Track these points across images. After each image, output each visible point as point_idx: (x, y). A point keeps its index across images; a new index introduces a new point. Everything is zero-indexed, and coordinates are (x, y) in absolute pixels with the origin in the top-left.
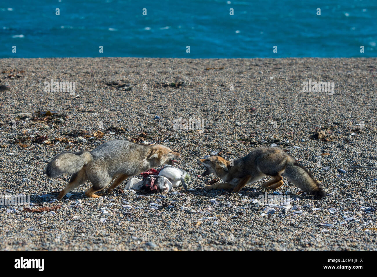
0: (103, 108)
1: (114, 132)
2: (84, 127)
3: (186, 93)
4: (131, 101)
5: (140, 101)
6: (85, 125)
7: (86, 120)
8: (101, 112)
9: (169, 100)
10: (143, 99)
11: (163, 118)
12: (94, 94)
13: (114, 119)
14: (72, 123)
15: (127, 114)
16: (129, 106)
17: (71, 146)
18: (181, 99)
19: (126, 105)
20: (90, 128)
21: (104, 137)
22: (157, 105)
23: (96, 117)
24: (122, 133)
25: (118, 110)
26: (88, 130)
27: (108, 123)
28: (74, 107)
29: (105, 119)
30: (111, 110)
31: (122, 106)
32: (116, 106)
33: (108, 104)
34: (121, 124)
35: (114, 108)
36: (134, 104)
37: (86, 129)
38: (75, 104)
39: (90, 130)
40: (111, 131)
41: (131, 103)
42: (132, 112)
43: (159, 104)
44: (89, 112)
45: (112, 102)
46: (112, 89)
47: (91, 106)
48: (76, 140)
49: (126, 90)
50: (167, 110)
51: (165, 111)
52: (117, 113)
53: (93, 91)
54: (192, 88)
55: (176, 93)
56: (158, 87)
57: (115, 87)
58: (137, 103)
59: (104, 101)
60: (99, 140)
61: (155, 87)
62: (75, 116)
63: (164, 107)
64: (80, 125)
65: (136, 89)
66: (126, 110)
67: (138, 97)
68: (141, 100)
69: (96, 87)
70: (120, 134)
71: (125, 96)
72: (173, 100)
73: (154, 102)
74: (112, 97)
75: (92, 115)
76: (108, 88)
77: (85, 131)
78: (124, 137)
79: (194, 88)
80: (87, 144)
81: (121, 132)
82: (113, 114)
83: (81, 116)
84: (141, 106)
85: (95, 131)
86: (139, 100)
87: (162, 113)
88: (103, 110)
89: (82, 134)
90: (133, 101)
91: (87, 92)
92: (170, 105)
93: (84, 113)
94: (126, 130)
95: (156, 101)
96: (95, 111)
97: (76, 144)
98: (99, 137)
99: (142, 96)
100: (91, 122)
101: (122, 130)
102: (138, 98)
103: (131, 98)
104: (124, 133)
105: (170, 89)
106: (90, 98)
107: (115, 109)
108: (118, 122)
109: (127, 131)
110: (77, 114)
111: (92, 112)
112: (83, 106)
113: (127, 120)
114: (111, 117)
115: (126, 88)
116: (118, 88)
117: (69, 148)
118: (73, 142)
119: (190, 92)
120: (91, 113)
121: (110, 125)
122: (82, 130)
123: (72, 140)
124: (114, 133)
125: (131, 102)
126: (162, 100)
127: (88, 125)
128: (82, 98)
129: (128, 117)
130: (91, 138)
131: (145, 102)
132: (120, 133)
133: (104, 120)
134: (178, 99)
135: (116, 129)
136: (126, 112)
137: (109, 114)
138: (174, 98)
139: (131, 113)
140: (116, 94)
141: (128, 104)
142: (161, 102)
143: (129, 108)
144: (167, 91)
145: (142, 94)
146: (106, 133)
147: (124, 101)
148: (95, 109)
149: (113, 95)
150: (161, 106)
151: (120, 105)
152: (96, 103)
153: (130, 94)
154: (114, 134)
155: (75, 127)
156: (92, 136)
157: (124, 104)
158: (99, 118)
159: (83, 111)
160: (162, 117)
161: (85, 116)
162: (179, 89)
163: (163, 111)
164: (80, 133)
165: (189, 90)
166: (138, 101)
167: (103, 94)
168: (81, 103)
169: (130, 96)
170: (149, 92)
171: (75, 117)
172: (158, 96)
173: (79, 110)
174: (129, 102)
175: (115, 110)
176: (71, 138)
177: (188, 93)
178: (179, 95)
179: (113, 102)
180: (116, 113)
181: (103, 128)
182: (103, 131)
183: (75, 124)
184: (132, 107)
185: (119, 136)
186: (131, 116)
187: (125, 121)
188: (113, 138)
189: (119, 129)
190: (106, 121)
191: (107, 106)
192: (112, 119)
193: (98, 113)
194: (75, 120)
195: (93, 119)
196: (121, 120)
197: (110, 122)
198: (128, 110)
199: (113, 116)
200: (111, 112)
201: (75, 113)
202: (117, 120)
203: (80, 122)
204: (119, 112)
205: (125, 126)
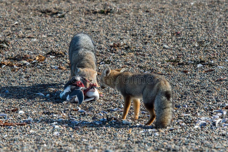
0: (41, 34)
1: (54, 56)
2: (26, 51)
3: (115, 19)
4: (66, 27)
5: (73, 27)
6: (27, 50)
7: (27, 46)
8: (39, 38)
9: (100, 26)
10: (76, 26)
11: (97, 42)
12: (31, 21)
13: (52, 44)
14: (14, 48)
15: (63, 39)
16: (64, 32)
17: (16, 69)
18: (111, 24)
19: (61, 31)
20: (32, 52)
21: (46, 60)
22: (90, 30)
23: (36, 43)
24: (61, 56)
25: (55, 36)
26: (30, 54)
27: (47, 47)
28: (14, 34)
29: (44, 44)
30: (48, 36)
31: (58, 32)
32: (52, 32)
33: (45, 30)
34: (60, 49)
35: (50, 34)
36: (68, 30)
37: (28, 53)
38: (14, 31)
39: (32, 54)
40: (51, 55)
41: (66, 29)
42: (68, 37)
43: (91, 30)
44: (29, 38)
45: (48, 29)
46: (46, 16)
47: (29, 33)
48: (20, 64)
49: (59, 17)
50: (100, 35)
51: (97, 36)
52: (55, 38)
53: (30, 19)
54: (120, 14)
55: (106, 19)
56: (89, 14)
57: (49, 15)
58: (71, 29)
59: (41, 27)
60: (42, 63)
61: (85, 14)
62: (16, 41)
63: (96, 32)
64: (22, 50)
65: (69, 16)
67: (72, 23)
68: (74, 26)
69: (32, 15)
70: (60, 57)
71: (59, 23)
72: (104, 26)
73: (87, 28)
74: (48, 24)
75: (32, 41)
76: (43, 15)
77: (28, 55)
78: (63, 60)
79: (122, 14)
80: (30, 67)
81: (60, 55)
83: (22, 41)
84: (76, 31)
85: (36, 55)
86: (73, 26)
87: (95, 38)
88: (41, 36)
89: (25, 58)
90: (67, 27)
91: (24, 20)
92: (102, 30)
93: (25, 39)
95: (88, 27)
96: (34, 36)
97: (20, 67)
98: (41, 60)
99: (75, 22)
100: (32, 47)
101: (61, 54)
102: (72, 25)
103: (65, 25)
104: (63, 56)
105: (100, 15)
106: (28, 25)
107: (52, 35)
108: (57, 47)
109: (66, 55)
110: (18, 40)
111: (32, 38)
112: (22, 33)
113: (65, 45)
114: (49, 43)
115: (59, 15)
116: (52, 15)
117: (15, 70)
118: (17, 65)
119: (119, 18)
120: (30, 39)
121: (50, 50)
122: (25, 54)
123: (17, 63)
124: (54, 57)
125: (65, 28)
126: (94, 26)
127: (29, 49)
128: (20, 25)
129: (64, 42)
130: (34, 62)
131: (79, 28)
133: (44, 45)
134: (108, 25)
135: (56, 53)
136: (62, 38)
137: (47, 39)
138: (104, 24)
139: (67, 38)
140: (51, 21)
141: (63, 30)
142: (93, 28)
143: (65, 33)
144: (97, 18)
145: (75, 21)
146: (47, 57)
147: (59, 27)
148: (34, 35)
149: (48, 21)
150: (93, 32)
151: (56, 31)
152: (34, 29)
153: (63, 21)
154: (54, 58)
155: (18, 52)
156: (35, 59)
157: (60, 30)
158: (38, 43)
159: (23, 37)
160: (95, 42)
161: (25, 42)
162: (108, 16)
163: (96, 36)
164: (23, 58)
165: (117, 16)
166: (72, 28)
167: (39, 21)
168: (20, 30)
169: (64, 22)
170: (80, 19)
171: (16, 42)
172: (90, 22)
173: (19, 37)
174: (64, 28)
175: (52, 36)
176: (15, 62)
177: (116, 19)
178: (109, 21)
179: (49, 28)
181: (44, 53)
182: (44, 55)
183: (17, 49)
184: (67, 33)
185: (59, 59)
186: (67, 41)
187: (62, 46)
188: (53, 61)
189: (59, 53)
190: (46, 46)
191: (44, 32)
192: (50, 44)
193: (37, 38)
194: (17, 45)
195: (33, 44)
196: (59, 45)
197: (49, 47)
198: (64, 36)
199: (51, 41)
200: (48, 37)
201: (16, 39)
202: (55, 45)
203: (21, 47)
204: (56, 37)
205: (63, 50)
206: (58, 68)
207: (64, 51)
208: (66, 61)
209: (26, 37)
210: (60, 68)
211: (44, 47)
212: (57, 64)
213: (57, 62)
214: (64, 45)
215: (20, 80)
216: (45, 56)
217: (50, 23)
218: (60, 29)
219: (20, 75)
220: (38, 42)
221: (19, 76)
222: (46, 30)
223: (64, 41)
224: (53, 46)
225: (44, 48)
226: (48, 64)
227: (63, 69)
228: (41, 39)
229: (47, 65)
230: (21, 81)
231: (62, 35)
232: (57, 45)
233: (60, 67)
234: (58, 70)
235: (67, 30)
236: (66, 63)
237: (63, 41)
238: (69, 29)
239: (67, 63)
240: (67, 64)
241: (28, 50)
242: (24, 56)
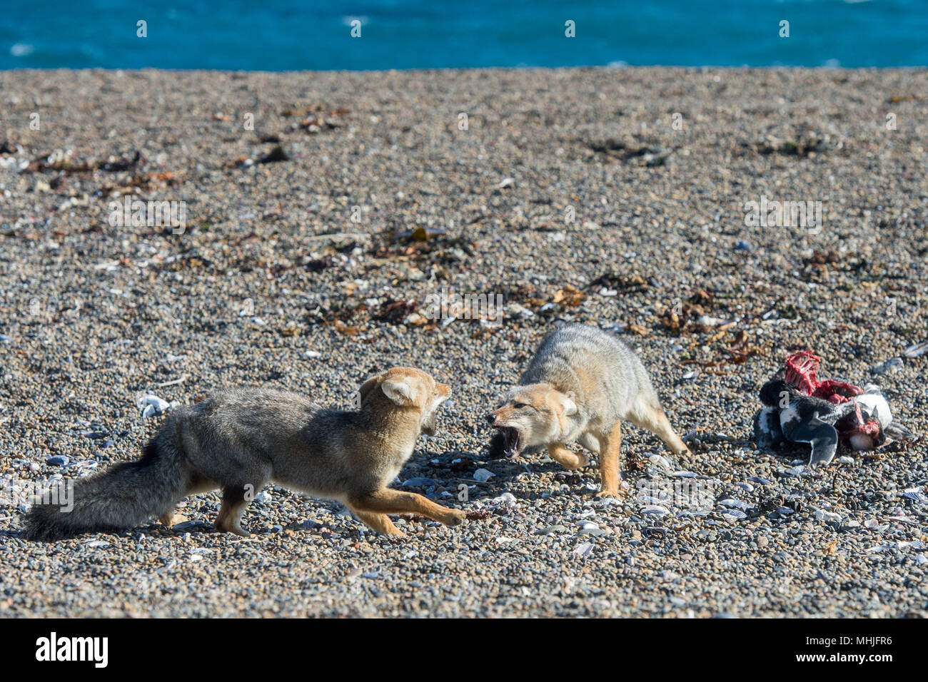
0: (581, 219)
1: (614, 288)
2: (526, 273)
3: (829, 172)
4: (666, 196)
5: (689, 198)
6: (529, 268)
7: (532, 255)
8: (574, 231)
9: (777, 193)
10: (700, 192)
11: (760, 246)
12: (555, 178)
13: (613, 251)
14: (488, 262)
15: (652, 236)
16: (658, 212)
17: (486, 330)
18: (815, 190)
19: (648, 209)
20: (543, 278)
21: (586, 303)
22: (743, 207)
23: (560, 247)
24: (637, 291)
25: (627, 225)
26: (536, 282)
27: (595, 262)
28: (496, 217)
29: (586, 251)
30: (603, 225)
31: (637, 213)
33: (596, 206)
34: (636, 266)
35: (613, 219)
36: (673, 206)
37: (532, 280)
38: (498, 207)
39: (544, 283)
40: (605, 285)
41: (665, 204)
42: (669, 230)
44: (541, 229)
45: (608, 202)
46: (606, 162)
47: (544, 214)
49: (649, 165)
52: (624, 233)
53: (552, 169)
54: (847, 157)
55: (799, 173)
56: (746, 157)
57: (616, 157)
58: (681, 203)
59: (584, 196)
60: (571, 313)
61: (735, 156)
62: (498, 241)
64: (513, 270)
65: (679, 161)
66: (649, 225)
67: (686, 185)
68: (693, 193)
69: (561, 157)
70: (632, 294)
71: (646, 183)
72: (791, 194)
73: (734, 201)
74: (609, 186)
75: (550, 240)
76: (596, 158)
77: (529, 285)
78: (644, 304)
79: (854, 156)
80: (533, 326)
81: (634, 288)
82: (610, 237)
83: (515, 242)
84: (695, 211)
85: (556, 287)
86: (688, 193)
87: (756, 233)
88: (581, 225)
89: (519, 296)
90: (669, 196)
91: (532, 173)
93: (527, 234)
94: (650, 283)
95: (737, 198)
96: (557, 226)
97: (501, 326)
98: (569, 304)
99: (696, 181)
100: (546, 260)
101: (637, 284)
102: (686, 189)
103: (664, 189)
104: (644, 292)
105: (781, 160)
106: (543, 188)
107: (617, 222)
108: (627, 260)
109: (654, 286)
110: (503, 238)
111: (549, 231)
112: (520, 213)
113: (654, 255)
114: (604, 246)
115: (649, 158)
116: (625, 160)
117: (482, 336)
119: (842, 170)
120: (545, 233)
121: (603, 269)
122: (520, 283)
124: (614, 293)
125: (663, 200)
126: (757, 193)
127: (537, 267)
128: (519, 190)
129: (654, 244)
130: (546, 307)
131: (707, 199)
132: (631, 292)
133: (585, 254)
134: (806, 191)
135: (620, 282)
136: (649, 231)
137: (599, 235)
138: (791, 188)
139: (665, 232)
140: (619, 178)
141: (657, 206)
142: (753, 201)
143: (658, 217)
144: (772, 168)
145: (696, 177)
146: (591, 292)
147: (642, 198)
148: (558, 221)
149: (609, 178)
151: (633, 210)
152: (560, 203)
153: (660, 177)
154: (612, 297)
155: (499, 275)
157: (644, 206)
158: (569, 247)
159: (522, 228)
160: (756, 245)
161: (527, 243)
162: (808, 162)
164: (512, 294)
165: (837, 164)
166: (686, 198)
167: (581, 178)
168: (517, 204)
169: (660, 181)
170: (716, 171)
171: (498, 245)
172: (746, 180)
173: (509, 226)
174: (658, 199)
175: (615, 225)
177: (835, 172)
178: (809, 178)
179: (611, 200)
180: (620, 234)
181: (582, 278)
182: (581, 285)
183: (497, 267)
184: (666, 216)
185: (629, 301)
186: (663, 243)
187: (645, 258)
188: (609, 307)
189: (630, 280)
190: (591, 257)
191: (592, 213)
192: (608, 252)
193: (568, 232)
194: (498, 254)
195: (551, 250)
196: (634, 254)
197: (603, 260)
198: (656, 225)
199: (611, 242)
200: (604, 229)
201: (499, 233)
202: (622, 253)
203: (512, 260)
204: (627, 229)
205: (646, 270)
206: (625, 329)
207: (648, 275)
208: (653, 307)
209: (533, 226)
210: (629, 331)
211: (586, 260)
212: (622, 318)
213: (623, 309)
214: (652, 254)
215: (493, 366)
216: (585, 290)
217: (614, 183)
218: (647, 203)
219: (498, 350)
220: (569, 244)
221: (495, 353)
222: (598, 204)
223: (654, 241)
224: (614, 258)
225: (586, 263)
226: (591, 317)
227: (638, 333)
228: (579, 234)
229: (588, 319)
230: (497, 372)
231: (651, 223)
232: (627, 255)
233: (629, 325)
234: (624, 336)
235: (669, 207)
236: (650, 313)
237: (651, 243)
238: (675, 203)
239: (653, 312)
240: (652, 317)
241: (531, 271)
242: (515, 289)
